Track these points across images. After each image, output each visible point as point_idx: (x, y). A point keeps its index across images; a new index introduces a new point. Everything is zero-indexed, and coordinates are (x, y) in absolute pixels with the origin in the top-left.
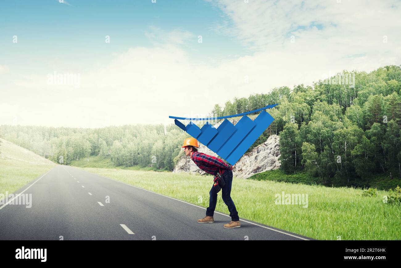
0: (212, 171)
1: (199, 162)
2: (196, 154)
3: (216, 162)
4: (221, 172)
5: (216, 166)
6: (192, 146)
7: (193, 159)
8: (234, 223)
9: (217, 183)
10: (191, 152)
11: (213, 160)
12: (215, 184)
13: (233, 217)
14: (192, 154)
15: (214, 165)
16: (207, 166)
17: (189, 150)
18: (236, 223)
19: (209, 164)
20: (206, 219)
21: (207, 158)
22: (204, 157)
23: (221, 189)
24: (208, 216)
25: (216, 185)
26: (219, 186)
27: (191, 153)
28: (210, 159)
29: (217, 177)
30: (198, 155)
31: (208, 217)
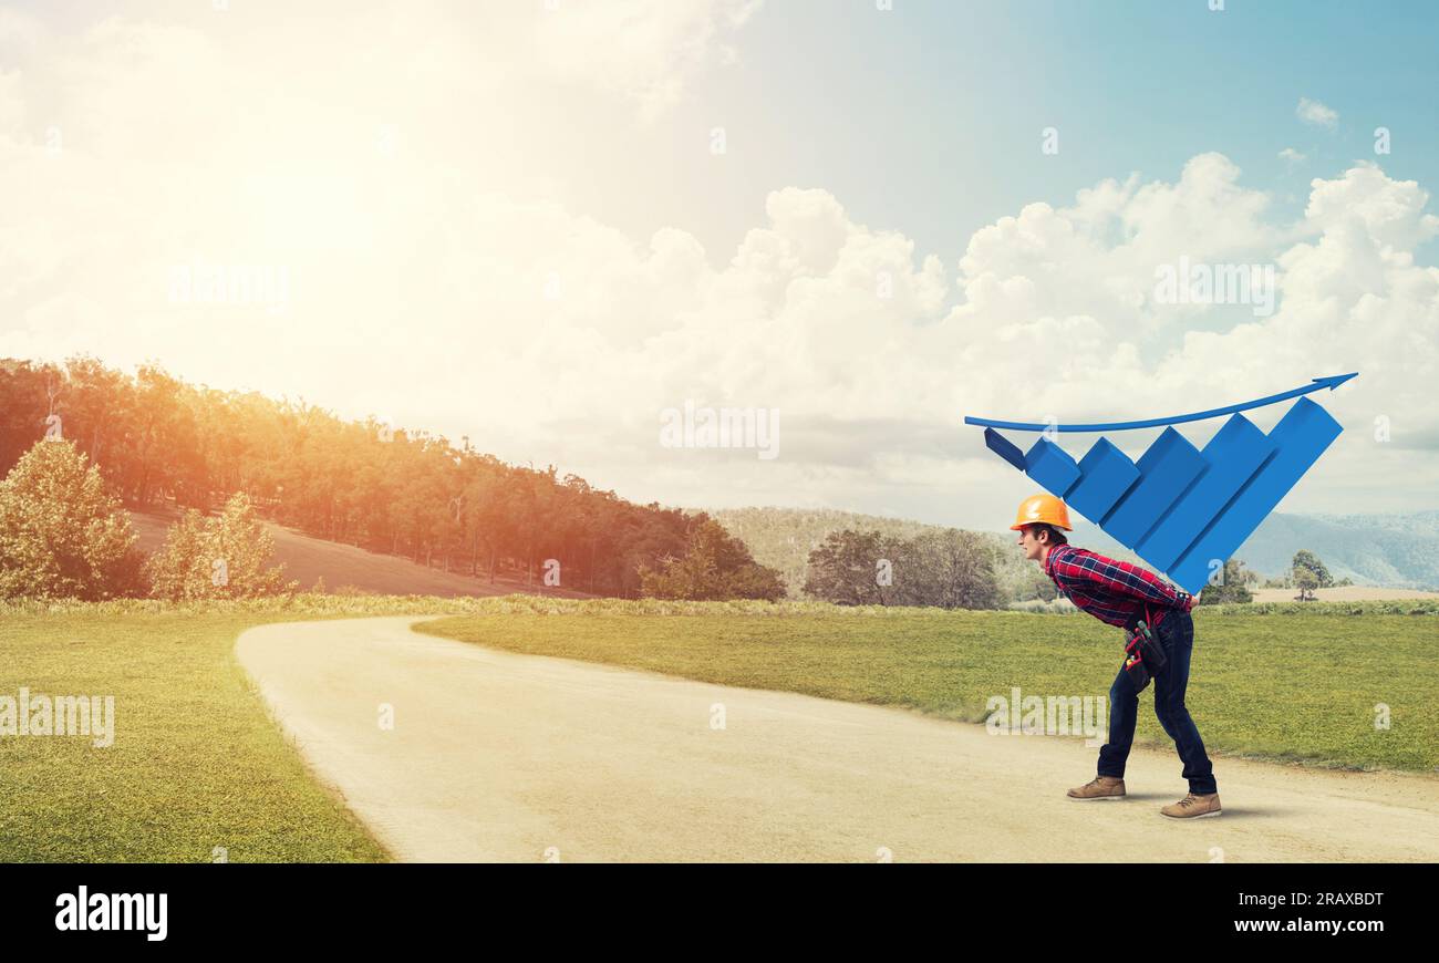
0: (1120, 616)
1: (1072, 582)
2: (1060, 553)
3: (1132, 581)
4: (1152, 620)
5: (1135, 598)
6: (1047, 526)
7: (1052, 569)
8: (1200, 802)
9: (1136, 658)
10: (1045, 544)
11: (1122, 577)
12: (1129, 663)
13: (1196, 779)
14: (1049, 555)
15: (1127, 594)
16: (1100, 597)
17: (1036, 538)
18: (1203, 801)
19: (1107, 588)
20: (1096, 786)
21: (1102, 569)
22: (1090, 563)
23: (1152, 680)
24: (1105, 775)
25: (1132, 667)
26: (1143, 669)
27: (1045, 551)
28: (1111, 572)
29: (1136, 635)
30: (1068, 558)
31: (1106, 780)
